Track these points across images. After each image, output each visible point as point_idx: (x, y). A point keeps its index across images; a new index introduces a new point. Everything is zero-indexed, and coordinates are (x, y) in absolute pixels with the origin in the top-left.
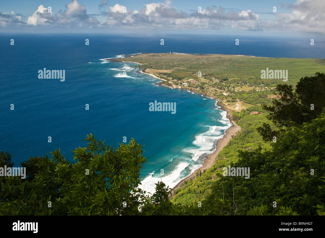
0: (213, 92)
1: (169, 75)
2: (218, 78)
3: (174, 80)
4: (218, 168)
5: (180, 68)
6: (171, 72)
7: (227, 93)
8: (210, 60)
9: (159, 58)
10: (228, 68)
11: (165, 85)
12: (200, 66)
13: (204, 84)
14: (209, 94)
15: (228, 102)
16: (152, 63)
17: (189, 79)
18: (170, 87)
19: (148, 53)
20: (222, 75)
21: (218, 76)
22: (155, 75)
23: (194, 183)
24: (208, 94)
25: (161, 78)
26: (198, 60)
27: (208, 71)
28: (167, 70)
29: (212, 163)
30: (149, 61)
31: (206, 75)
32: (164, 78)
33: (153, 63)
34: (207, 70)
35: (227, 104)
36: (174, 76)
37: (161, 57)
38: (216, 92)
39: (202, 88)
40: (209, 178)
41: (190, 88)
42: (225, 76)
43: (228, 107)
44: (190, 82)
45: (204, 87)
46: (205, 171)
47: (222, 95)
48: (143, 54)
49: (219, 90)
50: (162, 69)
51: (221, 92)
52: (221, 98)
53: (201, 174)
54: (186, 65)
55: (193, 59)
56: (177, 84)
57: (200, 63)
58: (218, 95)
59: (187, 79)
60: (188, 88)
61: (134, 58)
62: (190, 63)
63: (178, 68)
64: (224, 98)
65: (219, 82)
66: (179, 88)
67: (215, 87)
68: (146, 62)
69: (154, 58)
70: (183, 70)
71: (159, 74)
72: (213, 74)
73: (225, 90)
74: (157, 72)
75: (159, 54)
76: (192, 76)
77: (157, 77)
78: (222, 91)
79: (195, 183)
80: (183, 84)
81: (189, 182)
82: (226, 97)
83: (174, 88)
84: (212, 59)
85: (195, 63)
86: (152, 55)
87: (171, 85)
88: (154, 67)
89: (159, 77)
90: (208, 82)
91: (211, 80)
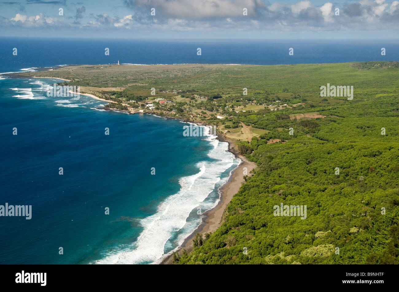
0: (199, 115)
1: (120, 95)
2: (205, 96)
3: (131, 101)
4: (233, 228)
5: (137, 84)
6: (122, 91)
7: (223, 116)
8: (187, 72)
9: (99, 71)
10: (217, 81)
11: (115, 109)
12: (171, 81)
13: (182, 104)
14: (194, 119)
15: (227, 128)
16: (88, 79)
17: (156, 99)
18: (124, 112)
19: (80, 65)
20: (209, 91)
21: (203, 93)
22: (95, 95)
23: (192, 258)
24: (190, 119)
25: (107, 99)
26: (167, 71)
27: (185, 87)
28: (116, 88)
29: (218, 222)
30: (84, 76)
31: (184, 92)
32: (111, 99)
33: (90, 78)
34: (183, 85)
35: (226, 131)
36: (130, 96)
37: (102, 69)
38: (205, 115)
39: (181, 111)
40: (221, 246)
41: (159, 112)
42: (216, 91)
43: (228, 136)
44: (158, 103)
45: (183, 108)
46: (208, 236)
47: (216, 118)
48: (70, 65)
49: (209, 113)
50: (108, 87)
51: (212, 115)
52: (215, 123)
53: (201, 243)
54: (147, 80)
55: (157, 71)
56: (136, 107)
57: (171, 76)
58: (208, 119)
59: (152, 99)
60: (156, 111)
61: (56, 72)
62: (154, 77)
63: (134, 84)
64: (220, 122)
65: (206, 101)
66: (141, 112)
67: (202, 108)
68: (77, 77)
69: (91, 71)
70: (143, 87)
71: (102, 94)
72: (196, 90)
73: (219, 111)
74: (98, 90)
75: (100, 65)
76: (161, 95)
77: (100, 97)
78: (214, 113)
79: (195, 258)
80: (147, 105)
81: (184, 258)
82: (223, 122)
83: (132, 113)
84: (190, 70)
85: (162, 76)
86: (87, 68)
87: (125, 108)
88: (92, 84)
89: (102, 98)
90: (188, 102)
91: (193, 98)
